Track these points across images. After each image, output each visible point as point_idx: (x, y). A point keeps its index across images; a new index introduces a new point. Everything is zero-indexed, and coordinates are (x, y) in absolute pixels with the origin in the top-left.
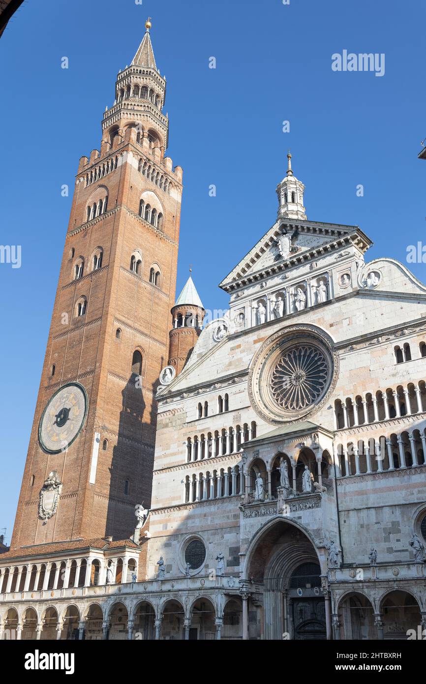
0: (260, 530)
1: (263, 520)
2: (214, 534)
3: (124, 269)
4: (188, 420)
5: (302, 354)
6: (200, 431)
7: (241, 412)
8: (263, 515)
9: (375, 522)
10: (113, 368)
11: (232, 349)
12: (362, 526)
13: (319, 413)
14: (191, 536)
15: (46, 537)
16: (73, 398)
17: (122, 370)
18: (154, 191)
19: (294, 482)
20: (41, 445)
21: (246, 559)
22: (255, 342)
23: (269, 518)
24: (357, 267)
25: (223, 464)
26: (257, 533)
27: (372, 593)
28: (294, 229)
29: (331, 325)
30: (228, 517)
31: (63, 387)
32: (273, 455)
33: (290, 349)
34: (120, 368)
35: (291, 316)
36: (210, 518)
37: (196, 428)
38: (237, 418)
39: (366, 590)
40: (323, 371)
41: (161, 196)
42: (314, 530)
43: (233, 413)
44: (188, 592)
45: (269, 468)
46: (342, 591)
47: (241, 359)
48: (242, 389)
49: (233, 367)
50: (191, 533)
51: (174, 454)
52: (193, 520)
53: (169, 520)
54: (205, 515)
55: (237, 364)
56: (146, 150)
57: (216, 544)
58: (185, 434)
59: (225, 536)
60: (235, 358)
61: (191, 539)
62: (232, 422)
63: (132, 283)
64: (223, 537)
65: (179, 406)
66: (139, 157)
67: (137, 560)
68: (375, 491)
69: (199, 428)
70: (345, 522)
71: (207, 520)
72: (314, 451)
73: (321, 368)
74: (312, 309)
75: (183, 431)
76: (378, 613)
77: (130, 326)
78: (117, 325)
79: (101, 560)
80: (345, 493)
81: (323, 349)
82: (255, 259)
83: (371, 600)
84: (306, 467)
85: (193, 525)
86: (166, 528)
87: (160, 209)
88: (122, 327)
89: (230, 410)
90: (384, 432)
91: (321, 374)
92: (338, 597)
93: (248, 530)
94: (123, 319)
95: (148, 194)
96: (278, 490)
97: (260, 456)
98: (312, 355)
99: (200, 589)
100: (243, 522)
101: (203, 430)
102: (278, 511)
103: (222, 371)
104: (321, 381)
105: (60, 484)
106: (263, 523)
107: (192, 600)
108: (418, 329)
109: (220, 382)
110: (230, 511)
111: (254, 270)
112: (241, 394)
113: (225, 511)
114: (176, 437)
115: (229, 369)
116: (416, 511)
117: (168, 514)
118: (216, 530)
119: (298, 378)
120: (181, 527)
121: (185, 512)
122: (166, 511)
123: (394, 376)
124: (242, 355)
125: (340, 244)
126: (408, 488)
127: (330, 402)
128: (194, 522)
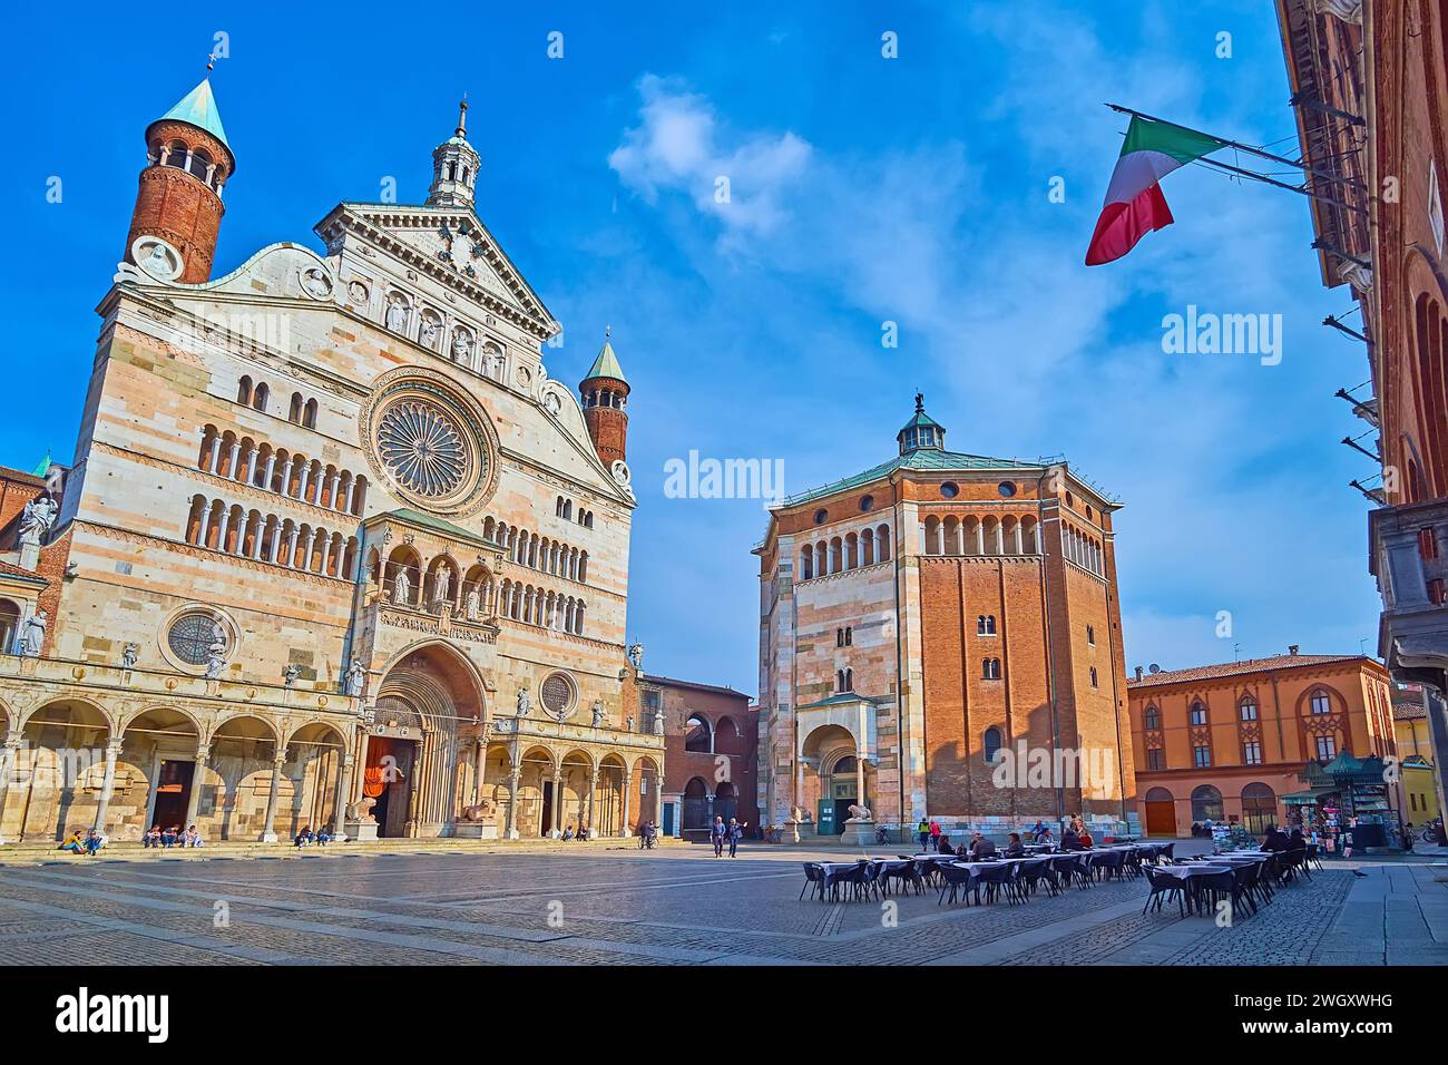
0: (408, 647)
1: (414, 635)
4: (213, 391)
6: (244, 429)
7: (342, 447)
8: (417, 629)
11: (336, 331)
14: (199, 605)
21: (381, 681)
22: (385, 356)
23: (417, 636)
24: (540, 372)
25: (294, 513)
26: (403, 649)
29: (498, 419)
30: (294, 602)
32: (437, 554)
36: (252, 591)
37: (233, 417)
38: (331, 453)
40: (458, 463)
43: (325, 442)
45: (424, 567)
48: (348, 412)
49: (333, 363)
50: (203, 602)
51: (157, 434)
52: (210, 581)
53: (141, 561)
54: (241, 582)
55: (343, 363)
58: (201, 414)
59: (284, 628)
60: (342, 352)
61: (196, 611)
64: (278, 629)
69: (242, 422)
71: (245, 590)
73: (458, 459)
75: (195, 404)
85: (209, 589)
86: (129, 572)
89: (318, 429)
91: (457, 467)
93: (388, 642)
101: (253, 432)
102: (439, 631)
103: (310, 355)
106: (415, 640)
108: (583, 493)
109: (306, 371)
110: (300, 594)
111: (399, 235)
112: (341, 418)
113: (289, 590)
114: (173, 404)
115: (325, 361)
116: (547, 673)
117: (137, 547)
118: (264, 614)
119: (424, 450)
120: (175, 583)
121: (190, 561)
122: (132, 539)
123: (554, 527)
124: (354, 356)
125: (524, 322)
126: (544, 648)
127: (483, 515)
128: (211, 585)
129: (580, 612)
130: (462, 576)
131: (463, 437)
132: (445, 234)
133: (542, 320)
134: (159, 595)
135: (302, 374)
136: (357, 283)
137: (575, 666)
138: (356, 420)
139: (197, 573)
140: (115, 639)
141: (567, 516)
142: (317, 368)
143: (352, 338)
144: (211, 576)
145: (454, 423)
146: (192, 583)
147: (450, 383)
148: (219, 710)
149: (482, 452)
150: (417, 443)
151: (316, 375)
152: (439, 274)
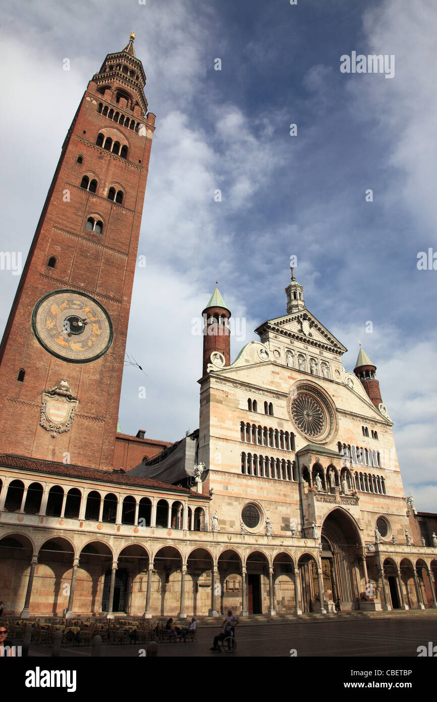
0: (328, 512)
1: (329, 505)
2: (270, 505)
4: (240, 407)
6: (252, 421)
7: (283, 421)
8: (329, 502)
11: (273, 372)
13: (331, 445)
14: (250, 501)
16: (90, 312)
22: (289, 378)
25: (273, 454)
26: (326, 513)
30: (279, 494)
32: (328, 465)
36: (265, 491)
37: (248, 416)
38: (280, 425)
39: (394, 557)
40: (321, 419)
43: (278, 420)
46: (384, 556)
47: (280, 383)
49: (274, 385)
50: (251, 499)
51: (227, 429)
52: (252, 489)
53: (230, 484)
54: (262, 489)
55: (277, 385)
57: (271, 512)
58: (238, 417)
59: (278, 507)
60: (276, 380)
61: (249, 503)
62: (277, 426)
64: (277, 508)
65: (232, 392)
69: (250, 418)
71: (263, 492)
75: (237, 414)
82: (288, 321)
85: (252, 493)
86: (227, 489)
89: (274, 416)
93: (320, 510)
97: (320, 462)
101: (255, 421)
102: (337, 502)
103: (268, 385)
104: (320, 424)
108: (371, 422)
109: (267, 391)
110: (281, 490)
111: (285, 327)
112: (282, 408)
113: (277, 489)
114: (230, 416)
115: (272, 386)
116: (376, 517)
117: (228, 478)
118: (271, 502)
119: (308, 415)
120: (241, 492)
121: (244, 481)
122: (227, 475)
123: (364, 441)
124: (280, 381)
125: (333, 350)
126: (373, 503)
127: (336, 442)
128: (252, 491)
129: (383, 482)
130: (339, 473)
131: (321, 407)
132: (300, 322)
133: (340, 348)
134: (237, 498)
135: (266, 393)
136: (276, 350)
137: (387, 511)
138: (286, 408)
139: (247, 486)
140: (227, 520)
141: (367, 435)
142: (271, 390)
143: (278, 373)
144: (251, 487)
145: (316, 400)
146: (246, 491)
147: (313, 384)
148: (273, 550)
149: (329, 412)
150: (305, 413)
151: (270, 392)
152: (301, 339)
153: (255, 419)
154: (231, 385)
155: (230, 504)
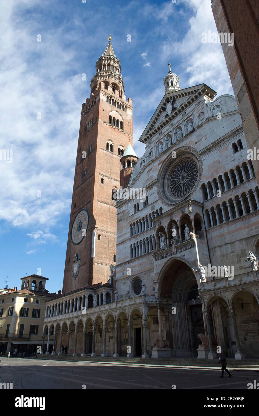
0: (164, 266)
1: (165, 260)
2: (145, 274)
3: (103, 149)
4: (130, 215)
5: (184, 165)
7: (155, 204)
8: (165, 257)
9: (231, 252)
10: (100, 198)
11: (148, 172)
12: (223, 256)
13: (194, 194)
14: (135, 276)
15: (75, 286)
16: (83, 216)
17: (106, 199)
18: (117, 111)
19: (180, 235)
20: (72, 241)
21: (158, 285)
22: (159, 164)
23: (168, 258)
24: (207, 106)
25: (147, 234)
26: (162, 268)
27: (226, 295)
28: (173, 98)
29: (196, 143)
31: (79, 212)
32: (168, 222)
33: (177, 164)
34: (104, 198)
35: (175, 145)
37: (134, 218)
38: (153, 208)
39: (222, 294)
40: (195, 171)
41: (121, 113)
42: (192, 262)
43: (151, 206)
44: (128, 307)
45: (166, 230)
46: (208, 296)
47: (153, 175)
48: (154, 191)
49: (149, 181)
50: (135, 275)
51: (124, 234)
53: (125, 270)
54: (141, 264)
55: (151, 178)
56: (110, 92)
57: (146, 279)
58: (129, 223)
60: (150, 176)
61: (135, 278)
62: (150, 211)
63: (108, 156)
65: (126, 209)
66: (107, 96)
67: (111, 293)
68: (229, 233)
69: (135, 218)
70: (213, 255)
71: (142, 266)
72: (189, 215)
73: (194, 170)
74: (185, 137)
75: (128, 221)
76: (231, 308)
77: (108, 177)
78: (102, 177)
79: (93, 295)
80: (212, 238)
81: (194, 158)
82: (155, 121)
83: (226, 299)
84: (186, 225)
85: (136, 270)
86: (123, 274)
87: (121, 119)
88: (104, 178)
89: (149, 204)
90: (231, 196)
91: (195, 173)
92: (206, 300)
93: (157, 268)
94: (104, 174)
95: (113, 113)
96: (172, 242)
97: (162, 224)
98: (189, 164)
99: (134, 304)
100: (155, 263)
101: (137, 218)
102: (172, 254)
103: (144, 184)
104: (195, 177)
105: (79, 259)
106: (165, 262)
107: (131, 311)
113: (150, 260)
114: (126, 225)
115: (148, 183)
117: (124, 266)
121: (131, 264)
123: (234, 160)
124: (153, 174)
125: (196, 97)
127: (200, 186)
133: (198, 90)
134: (128, 278)
136: (150, 153)
138: (156, 192)
139: (133, 267)
143: (151, 169)
144: (135, 266)
146: (133, 271)
153: (138, 216)
154: (126, 204)
155: (125, 283)
